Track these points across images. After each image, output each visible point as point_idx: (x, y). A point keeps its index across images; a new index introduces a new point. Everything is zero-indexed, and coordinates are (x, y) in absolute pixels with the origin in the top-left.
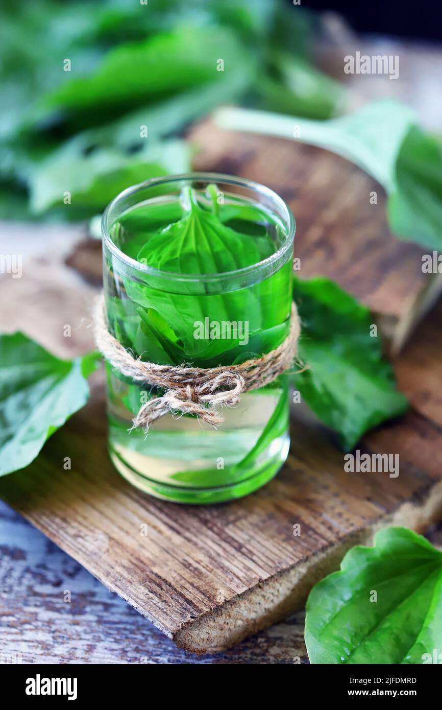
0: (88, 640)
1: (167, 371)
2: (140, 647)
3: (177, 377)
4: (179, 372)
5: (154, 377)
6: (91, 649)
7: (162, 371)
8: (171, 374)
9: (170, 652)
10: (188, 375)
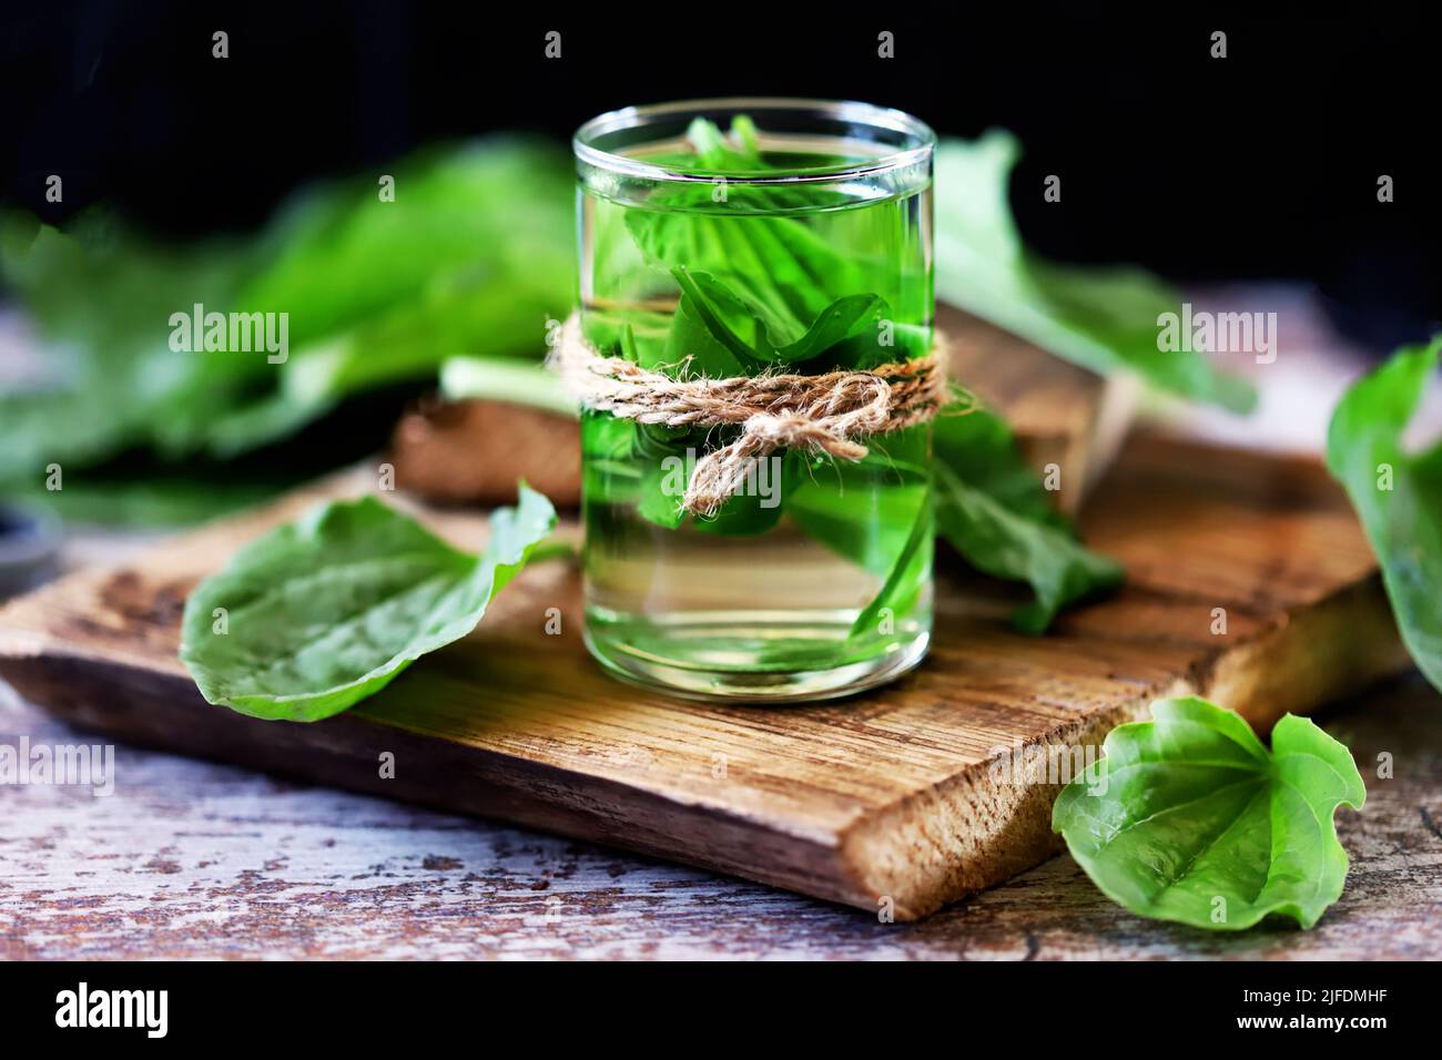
0: (640, 938)
1: (740, 385)
2: (746, 936)
3: (761, 397)
4: (764, 384)
5: (717, 401)
6: (649, 947)
7: (731, 389)
8: (748, 393)
9: (807, 936)
10: (781, 389)
